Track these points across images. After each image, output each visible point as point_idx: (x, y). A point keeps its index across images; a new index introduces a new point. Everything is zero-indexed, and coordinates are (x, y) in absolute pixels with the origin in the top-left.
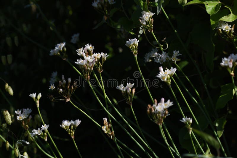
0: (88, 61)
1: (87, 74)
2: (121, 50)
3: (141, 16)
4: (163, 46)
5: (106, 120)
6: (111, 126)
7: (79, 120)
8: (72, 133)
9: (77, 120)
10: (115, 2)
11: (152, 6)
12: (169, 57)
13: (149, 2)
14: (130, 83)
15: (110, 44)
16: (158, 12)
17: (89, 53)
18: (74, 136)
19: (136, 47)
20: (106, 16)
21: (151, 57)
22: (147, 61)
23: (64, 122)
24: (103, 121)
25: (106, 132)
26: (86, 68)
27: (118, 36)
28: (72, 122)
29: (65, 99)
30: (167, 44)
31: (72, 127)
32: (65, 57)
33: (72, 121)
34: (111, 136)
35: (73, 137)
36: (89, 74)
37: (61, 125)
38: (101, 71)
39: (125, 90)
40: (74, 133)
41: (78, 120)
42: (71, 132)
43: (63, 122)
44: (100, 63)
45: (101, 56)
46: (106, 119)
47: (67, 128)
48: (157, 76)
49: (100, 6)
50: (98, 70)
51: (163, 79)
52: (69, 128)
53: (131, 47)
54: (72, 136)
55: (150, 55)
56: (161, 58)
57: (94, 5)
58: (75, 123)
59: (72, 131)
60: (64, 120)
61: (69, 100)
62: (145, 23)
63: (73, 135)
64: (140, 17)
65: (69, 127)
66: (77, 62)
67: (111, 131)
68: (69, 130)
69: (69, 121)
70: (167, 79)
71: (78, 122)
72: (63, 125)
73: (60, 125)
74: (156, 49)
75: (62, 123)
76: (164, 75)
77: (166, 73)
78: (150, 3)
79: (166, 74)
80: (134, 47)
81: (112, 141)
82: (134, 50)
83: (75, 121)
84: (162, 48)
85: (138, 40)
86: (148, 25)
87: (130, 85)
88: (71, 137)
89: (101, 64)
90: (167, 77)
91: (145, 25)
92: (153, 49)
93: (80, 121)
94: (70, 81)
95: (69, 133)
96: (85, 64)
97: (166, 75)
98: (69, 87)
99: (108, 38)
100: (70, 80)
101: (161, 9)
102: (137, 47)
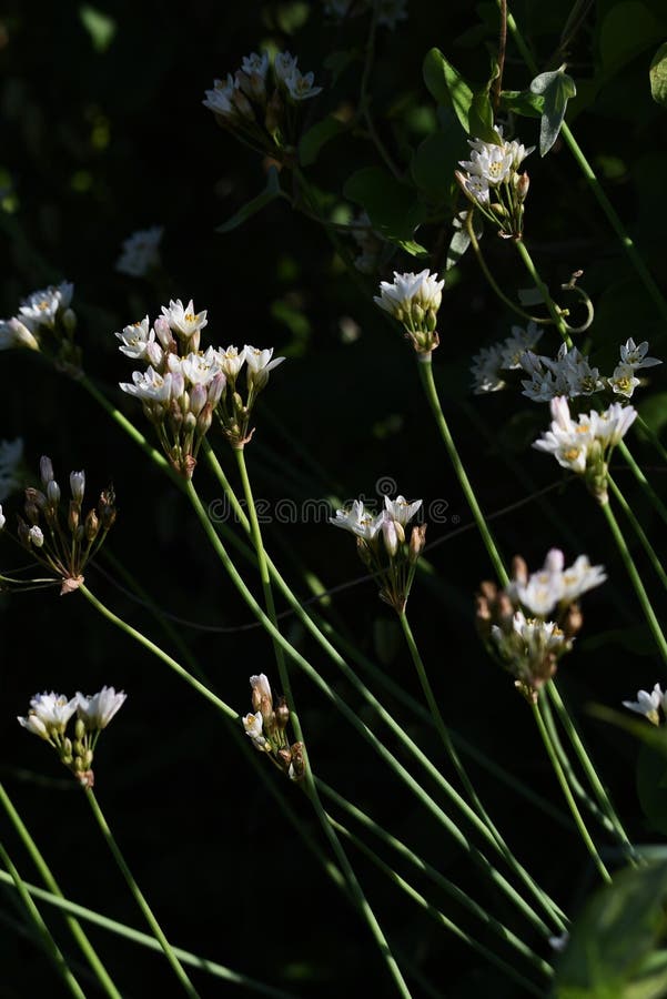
0: (185, 379)
1: (182, 444)
2: (350, 332)
3: (468, 159)
4: (567, 312)
5: (262, 685)
6: (289, 715)
7: (117, 692)
8: (84, 758)
9: (104, 691)
10: (318, 90)
11: (516, 110)
12: (598, 375)
13: (501, 93)
14: (400, 499)
15: (296, 298)
16: (547, 143)
17: (180, 345)
18: (90, 773)
19: (428, 312)
20: (278, 155)
21: (504, 366)
22: (486, 388)
23: (39, 702)
24: (249, 691)
25: (267, 745)
26: (178, 416)
27: (338, 262)
28: (80, 701)
29: (59, 577)
30: (589, 304)
31: (81, 726)
32: (68, 358)
33: (79, 695)
34: (291, 768)
35: (86, 779)
36: (189, 447)
37: (26, 716)
38: (241, 437)
39: (373, 532)
40: (90, 756)
41: (112, 690)
42: (75, 754)
43: (33, 702)
44: (237, 397)
45: (246, 364)
46: (263, 678)
47: (55, 732)
48: (540, 443)
49: (245, 107)
50: (229, 432)
51: (569, 459)
52: (66, 735)
53: (405, 314)
54: (81, 774)
55: (502, 359)
56: (554, 378)
57: (215, 103)
58: (95, 705)
59: (79, 746)
60: (42, 694)
61: (74, 583)
62: (485, 196)
63: (86, 770)
64: (462, 163)
65: (63, 730)
66: (132, 383)
67: (292, 739)
68: (68, 741)
69: (63, 698)
70: (589, 462)
71: (111, 702)
72: (33, 718)
73: (20, 719)
74: (531, 328)
75: (31, 707)
76: (571, 436)
77: (587, 427)
78: (502, 98)
79: (584, 434)
80: (421, 312)
81: (295, 790)
82: (417, 329)
83: (96, 696)
84: (563, 321)
85: (438, 280)
86: (500, 208)
87: (399, 509)
88: (78, 780)
89: (244, 404)
90: (590, 451)
91: (485, 206)
92: (516, 330)
93: (121, 697)
94: (83, 486)
95: (68, 760)
96: (172, 397)
97: (581, 438)
98: (76, 518)
99: (288, 269)
100: (79, 480)
101: (562, 130)
102: (433, 314)
